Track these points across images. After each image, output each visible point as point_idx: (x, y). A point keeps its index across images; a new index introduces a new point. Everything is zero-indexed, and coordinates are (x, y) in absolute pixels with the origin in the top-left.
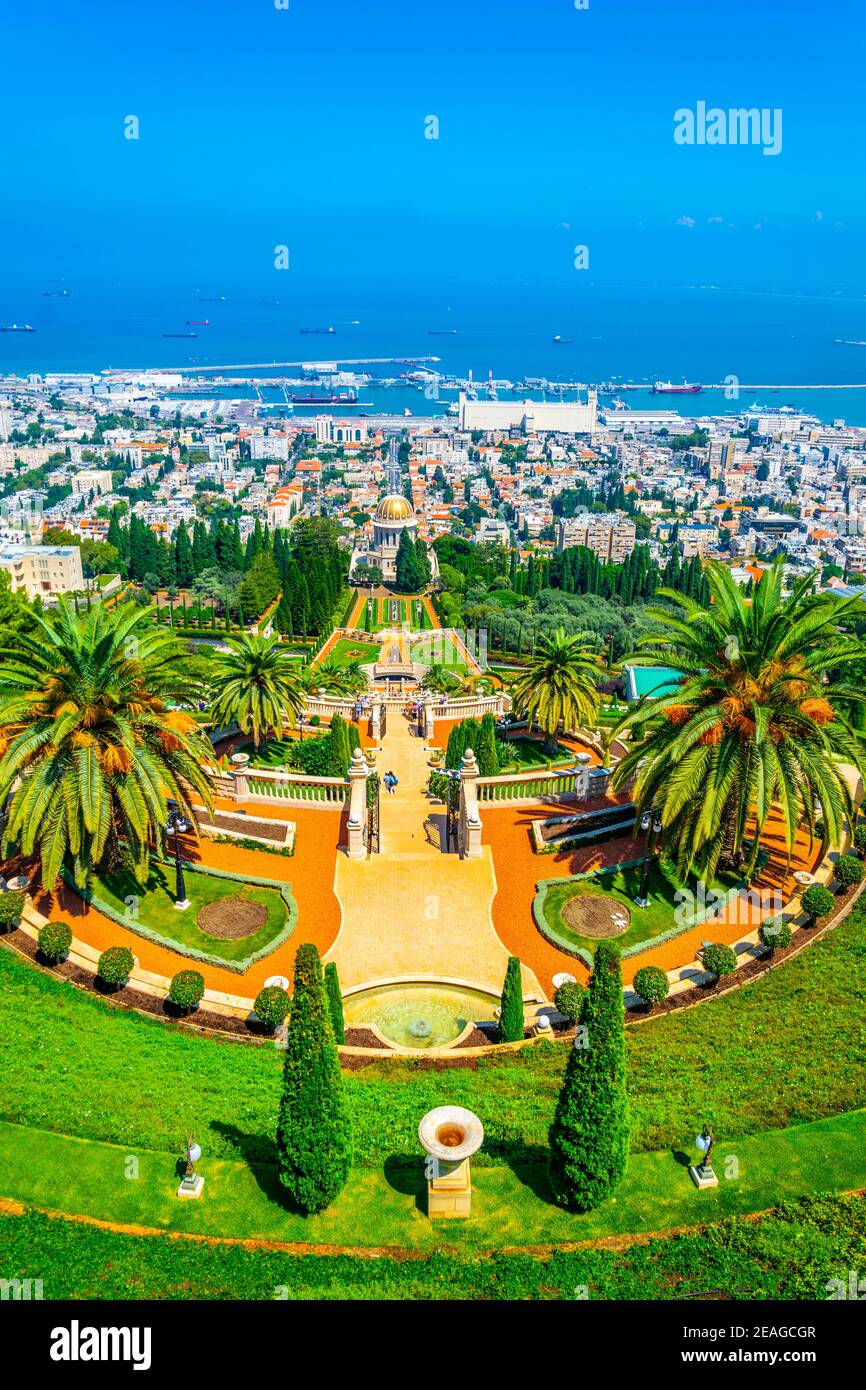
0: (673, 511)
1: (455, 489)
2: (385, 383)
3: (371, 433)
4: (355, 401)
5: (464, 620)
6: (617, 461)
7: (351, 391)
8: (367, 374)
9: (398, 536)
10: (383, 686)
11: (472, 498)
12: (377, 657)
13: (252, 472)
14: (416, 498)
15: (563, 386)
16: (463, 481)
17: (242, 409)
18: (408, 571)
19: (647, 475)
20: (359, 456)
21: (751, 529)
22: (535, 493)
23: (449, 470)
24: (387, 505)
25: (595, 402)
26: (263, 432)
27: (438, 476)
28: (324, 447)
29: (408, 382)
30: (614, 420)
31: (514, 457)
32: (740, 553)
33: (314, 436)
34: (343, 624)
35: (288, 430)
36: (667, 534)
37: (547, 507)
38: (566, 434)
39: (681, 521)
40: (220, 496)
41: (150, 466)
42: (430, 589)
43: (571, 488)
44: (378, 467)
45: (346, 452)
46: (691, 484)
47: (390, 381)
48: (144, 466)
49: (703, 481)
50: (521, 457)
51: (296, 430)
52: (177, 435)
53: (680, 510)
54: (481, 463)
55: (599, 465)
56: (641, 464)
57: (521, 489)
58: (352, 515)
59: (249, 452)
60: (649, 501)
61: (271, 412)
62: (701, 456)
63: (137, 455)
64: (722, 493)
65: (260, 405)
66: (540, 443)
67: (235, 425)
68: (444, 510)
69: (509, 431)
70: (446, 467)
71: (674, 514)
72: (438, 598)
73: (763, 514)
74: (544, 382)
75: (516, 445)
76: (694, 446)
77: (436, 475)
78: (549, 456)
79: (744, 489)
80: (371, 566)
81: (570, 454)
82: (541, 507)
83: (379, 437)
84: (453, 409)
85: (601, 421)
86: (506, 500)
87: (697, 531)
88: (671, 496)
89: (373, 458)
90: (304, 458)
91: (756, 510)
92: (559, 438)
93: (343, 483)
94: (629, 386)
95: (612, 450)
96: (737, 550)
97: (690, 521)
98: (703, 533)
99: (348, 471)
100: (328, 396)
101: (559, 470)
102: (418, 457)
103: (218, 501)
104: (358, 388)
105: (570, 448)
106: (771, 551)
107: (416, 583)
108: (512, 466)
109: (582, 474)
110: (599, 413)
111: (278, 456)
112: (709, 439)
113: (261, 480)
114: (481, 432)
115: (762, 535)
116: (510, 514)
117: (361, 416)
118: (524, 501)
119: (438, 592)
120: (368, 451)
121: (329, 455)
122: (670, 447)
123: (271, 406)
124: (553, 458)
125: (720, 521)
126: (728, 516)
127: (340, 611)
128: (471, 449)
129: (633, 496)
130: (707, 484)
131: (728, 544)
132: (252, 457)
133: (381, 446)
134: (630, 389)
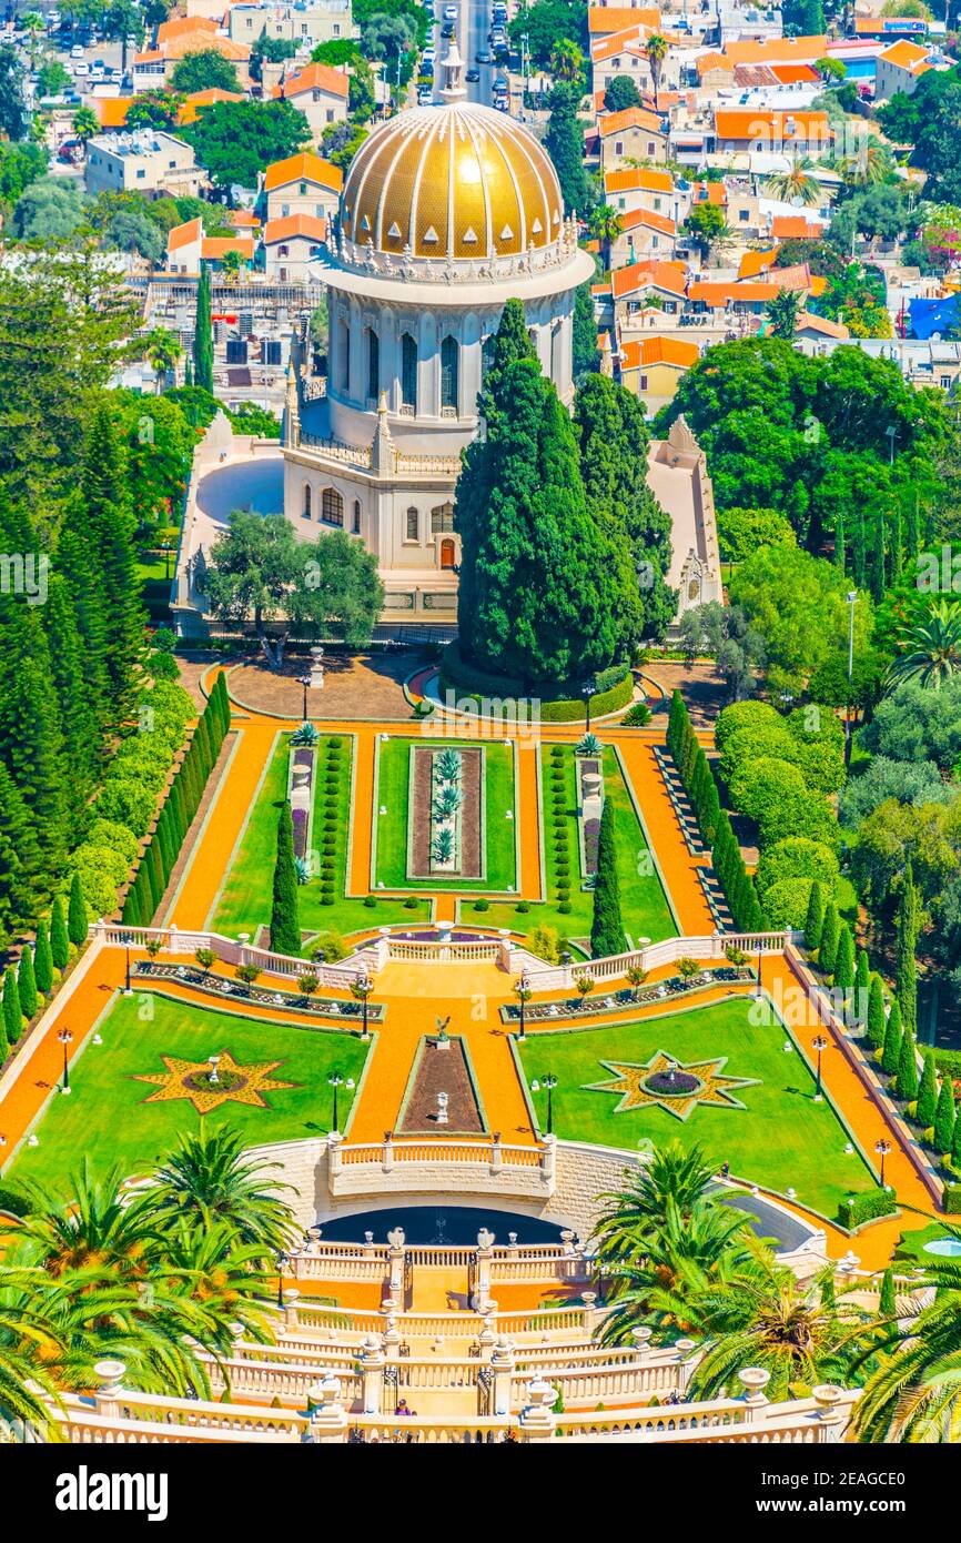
5: (855, 877)
9: (471, 357)
10: (374, 1276)
12: (338, 1100)
18: (529, 571)
24: (408, 166)
34: (141, 902)
42: (663, 676)
72: (703, 736)
80: (309, 531)
107: (579, 641)
119: (703, 695)
127: (123, 815)
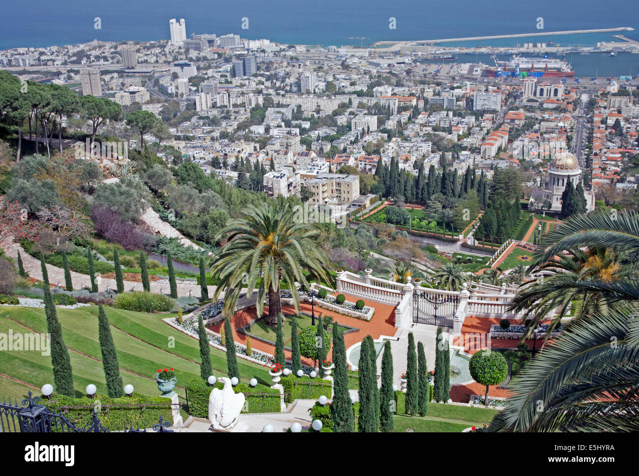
1: (629, 136)
3: (568, 90)
13: (473, 119)
14: (596, 143)
20: (555, 109)
23: (627, 122)
26: (484, 88)
28: (528, 101)
33: (521, 93)
35: (503, 88)
40: (449, 136)
41: (403, 113)
44: (569, 118)
48: (399, 112)
51: (508, 87)
52: (423, 91)
59: (472, 104)
63: (394, 105)
70: (625, 119)
77: (615, 125)
89: (566, 111)
90: (512, 109)
93: (539, 130)
99: (544, 120)
102: (602, 110)
103: (447, 139)
111: (493, 107)
113: (479, 126)
120: (562, 105)
132: (474, 109)
133: (574, 102)
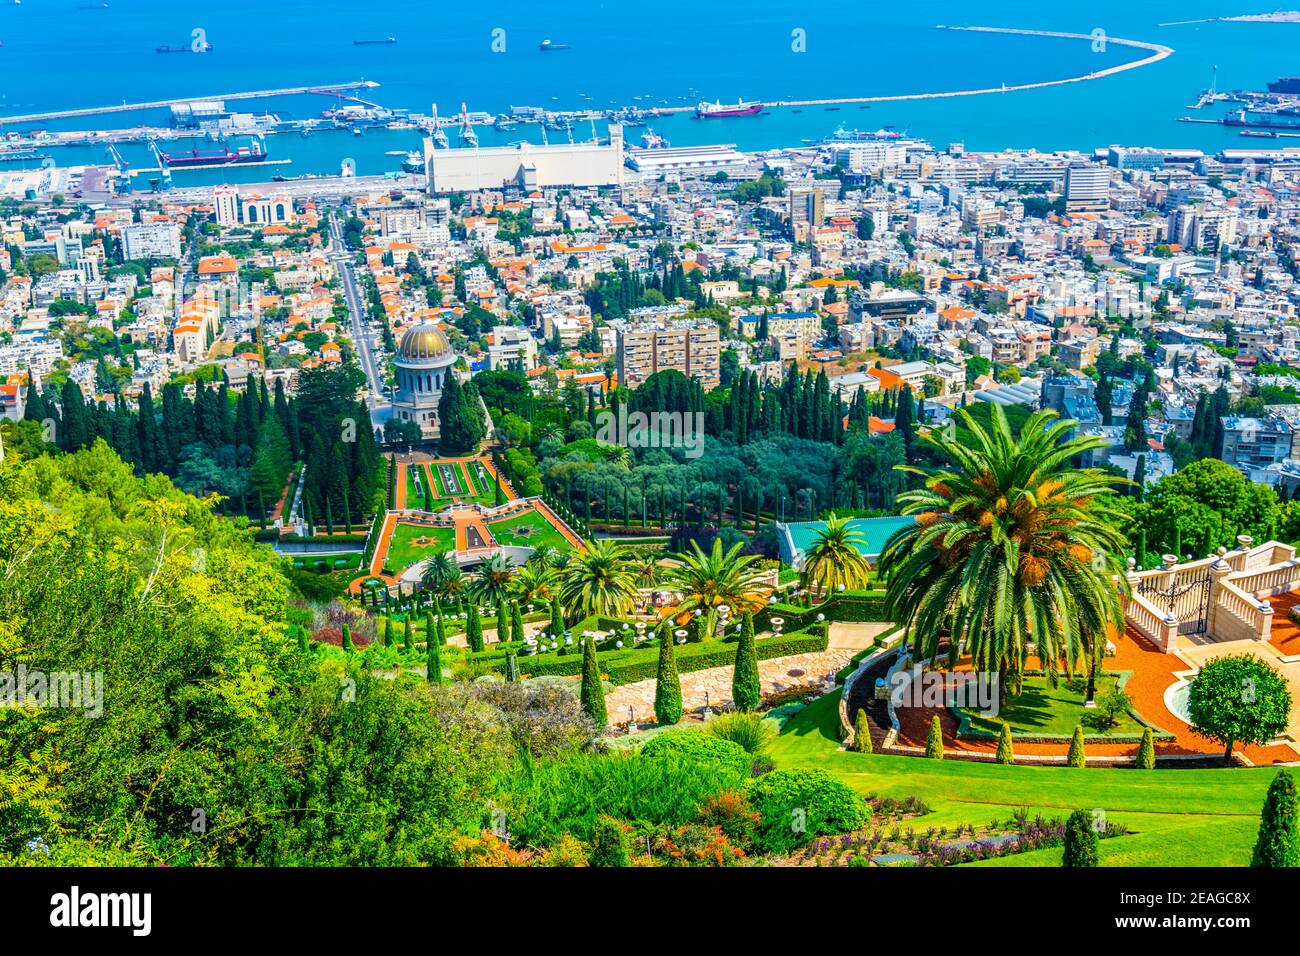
0: (755, 294)
1: (440, 284)
2: (303, 128)
3: (299, 206)
4: (263, 158)
6: (662, 226)
7: (255, 143)
8: (270, 113)
11: (468, 296)
13: (132, 281)
14: (389, 303)
15: (568, 115)
16: (451, 271)
17: (89, 180)
19: (709, 242)
20: (287, 245)
21: (865, 314)
22: (557, 282)
23: (425, 255)
25: (621, 140)
26: (131, 215)
27: (412, 267)
28: (231, 234)
29: (337, 123)
30: (649, 164)
31: (518, 230)
32: (854, 348)
33: (213, 218)
35: (171, 210)
36: (753, 329)
37: (579, 302)
38: (585, 188)
39: (770, 309)
40: (93, 323)
43: (606, 271)
44: (321, 260)
45: (266, 240)
46: (771, 255)
47: (311, 123)
49: (787, 246)
50: (526, 230)
51: (182, 209)
53: (764, 292)
54: (470, 242)
55: (638, 232)
56: (697, 227)
57: (535, 279)
58: (301, 335)
59: (120, 250)
60: (721, 283)
61: (137, 184)
62: (778, 210)
64: (815, 263)
65: (117, 173)
66: (550, 206)
67: (84, 207)
68: (432, 317)
69: (501, 190)
70: (421, 251)
71: (756, 300)
73: (879, 293)
74: (539, 112)
75: (515, 211)
76: (766, 195)
77: (409, 265)
78: (567, 224)
79: (844, 254)
81: (594, 218)
82: (569, 303)
83: (311, 213)
84: (414, 162)
85: (630, 165)
86: (518, 295)
87: (792, 322)
88: (748, 273)
89: (309, 246)
90: (205, 253)
91: (866, 286)
92: (576, 195)
93: (273, 289)
94: (662, 110)
95: (655, 209)
96: (850, 344)
97: (781, 308)
98: (801, 323)
99: (277, 270)
100: (219, 153)
101: (585, 244)
102: (377, 239)
103: (94, 330)
104: (262, 137)
105: (593, 210)
106: (894, 342)
108: (515, 241)
109: (621, 249)
110: (626, 154)
111: (165, 252)
112: (786, 184)
113: (150, 293)
114: (461, 194)
115: (879, 321)
116: (528, 316)
117: (276, 180)
118: (543, 296)
120: (299, 235)
121: (243, 246)
122: (734, 199)
123: (134, 172)
124: (573, 227)
125: (821, 304)
126: (830, 297)
128: (452, 222)
129: (696, 277)
130: (794, 251)
131: (837, 337)
132: (126, 258)
133: (319, 228)
134: (665, 115)
